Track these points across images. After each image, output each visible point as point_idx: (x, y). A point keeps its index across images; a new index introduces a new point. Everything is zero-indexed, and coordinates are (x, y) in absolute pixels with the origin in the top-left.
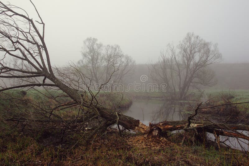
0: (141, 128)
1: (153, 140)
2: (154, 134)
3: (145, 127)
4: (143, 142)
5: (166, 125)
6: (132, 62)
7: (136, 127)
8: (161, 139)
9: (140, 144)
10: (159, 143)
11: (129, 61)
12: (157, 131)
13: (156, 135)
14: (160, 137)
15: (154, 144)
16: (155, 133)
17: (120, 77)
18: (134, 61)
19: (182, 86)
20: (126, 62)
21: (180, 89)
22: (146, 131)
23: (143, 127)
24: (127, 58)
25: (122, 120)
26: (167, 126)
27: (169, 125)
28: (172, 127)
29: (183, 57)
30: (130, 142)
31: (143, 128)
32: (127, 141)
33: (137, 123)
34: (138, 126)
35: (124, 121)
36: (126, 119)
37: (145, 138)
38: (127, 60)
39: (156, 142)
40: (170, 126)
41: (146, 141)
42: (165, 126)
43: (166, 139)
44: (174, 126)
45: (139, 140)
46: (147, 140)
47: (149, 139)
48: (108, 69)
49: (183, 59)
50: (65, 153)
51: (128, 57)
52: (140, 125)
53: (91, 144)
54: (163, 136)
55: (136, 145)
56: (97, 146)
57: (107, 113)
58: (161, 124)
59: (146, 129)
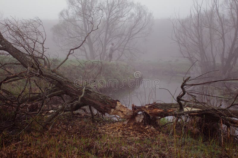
0: (119, 111)
1: (135, 128)
2: (137, 121)
3: (125, 111)
4: (120, 130)
5: (154, 108)
6: (148, 15)
7: (113, 110)
8: (147, 127)
9: (116, 132)
10: (142, 132)
11: (142, 13)
12: (142, 117)
13: (140, 122)
14: (145, 125)
15: (134, 134)
16: (140, 119)
17: (127, 39)
18: (151, 14)
19: (226, 56)
20: (137, 14)
21: (222, 61)
22: (125, 115)
23: (123, 110)
24: (140, 8)
25: (93, 99)
26: (155, 110)
27: (158, 108)
28: (162, 112)
29: (231, 9)
30: (103, 129)
31: (122, 112)
32: (100, 128)
33: (114, 104)
34: (114, 108)
35: (95, 100)
36: (99, 97)
37: (124, 125)
38: (138, 12)
39: (138, 131)
40: (159, 110)
41: (125, 129)
42: (152, 110)
43: (154, 129)
44: (165, 110)
45: (115, 128)
46: (126, 127)
47: (130, 126)
48: (108, 25)
49: (231, 11)
50: (10, 140)
51: (142, 7)
52: (118, 107)
53: (47, 129)
54: (150, 124)
55: (110, 133)
56: (55, 133)
57: (72, 89)
58: (147, 107)
59: (125, 113)
